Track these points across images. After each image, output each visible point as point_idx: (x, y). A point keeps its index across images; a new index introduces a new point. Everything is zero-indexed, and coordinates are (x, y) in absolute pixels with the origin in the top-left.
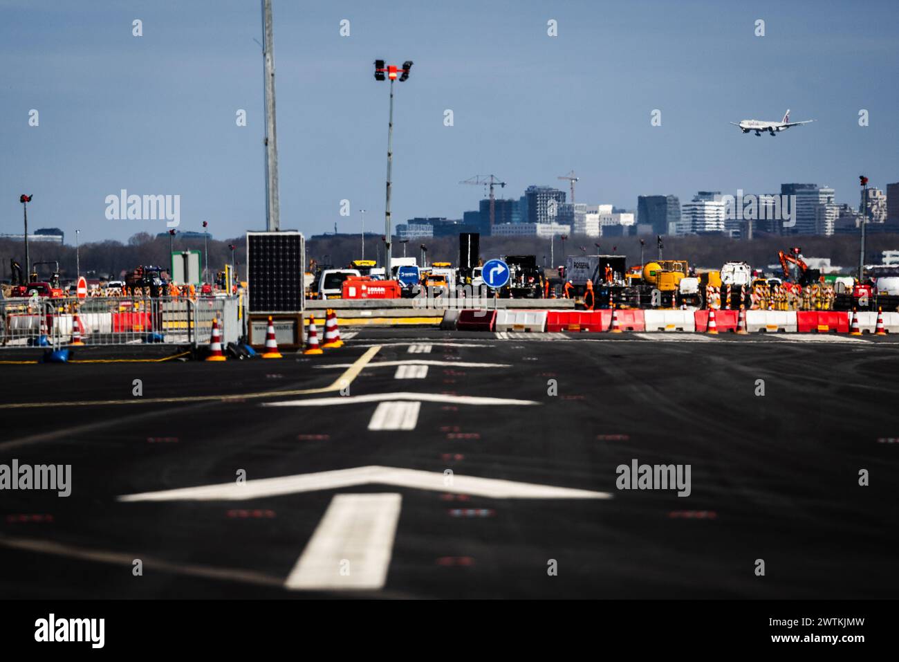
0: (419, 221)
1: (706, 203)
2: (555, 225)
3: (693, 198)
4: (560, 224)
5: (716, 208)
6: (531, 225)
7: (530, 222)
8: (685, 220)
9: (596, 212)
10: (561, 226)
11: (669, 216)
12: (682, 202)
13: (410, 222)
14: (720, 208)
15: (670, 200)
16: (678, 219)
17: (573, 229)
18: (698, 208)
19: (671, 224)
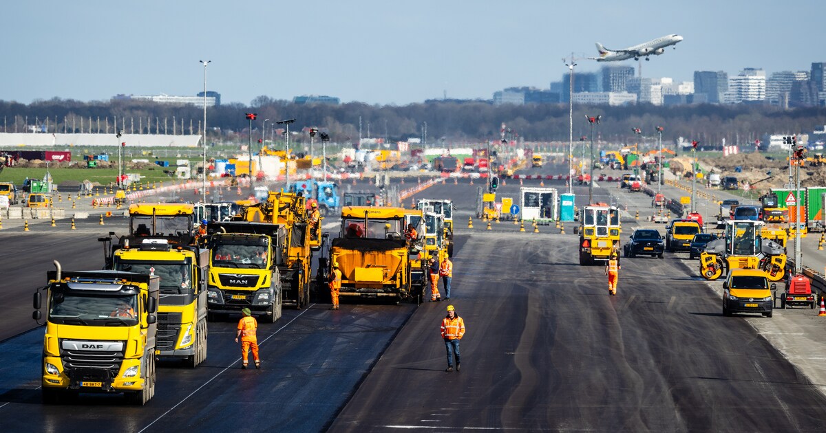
0: (515, 90)
1: (750, 77)
2: (625, 93)
3: (739, 73)
4: (629, 92)
5: (757, 81)
6: (606, 93)
7: (604, 91)
8: (732, 90)
9: (659, 84)
10: (630, 95)
11: (719, 87)
12: (730, 77)
13: (506, 90)
14: (761, 81)
15: (720, 75)
16: (726, 90)
17: (639, 98)
18: (743, 81)
19: (720, 94)
